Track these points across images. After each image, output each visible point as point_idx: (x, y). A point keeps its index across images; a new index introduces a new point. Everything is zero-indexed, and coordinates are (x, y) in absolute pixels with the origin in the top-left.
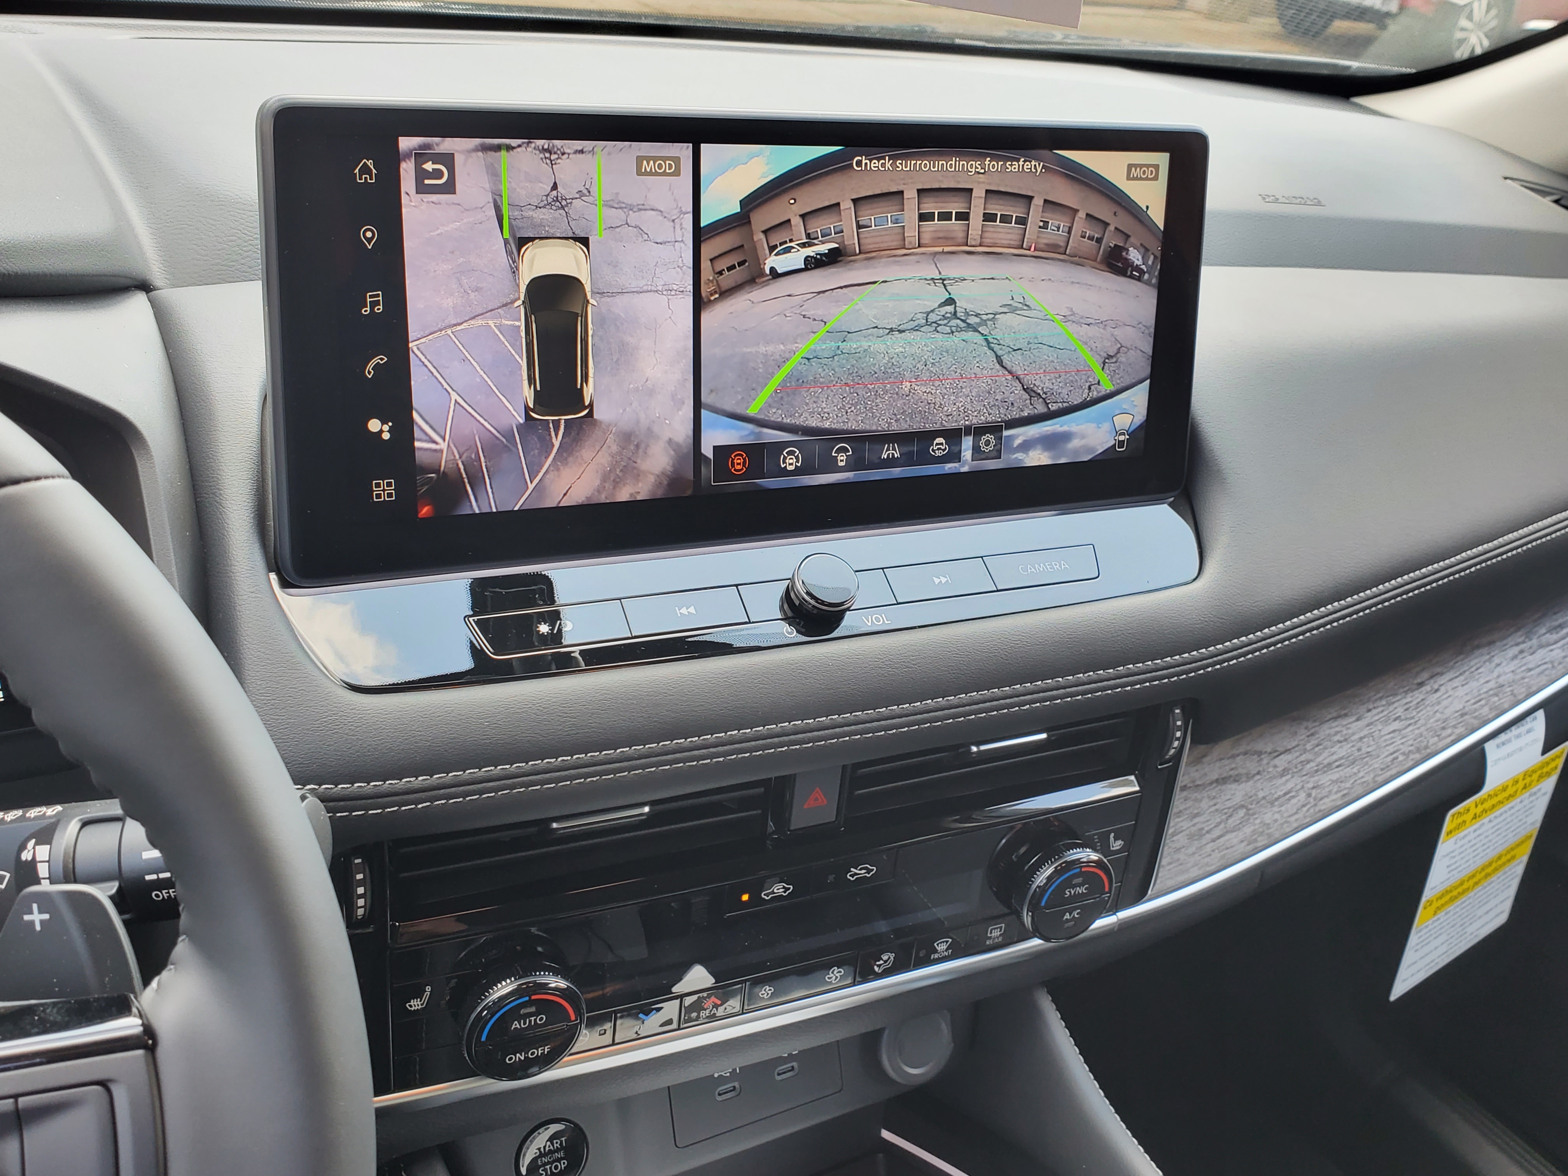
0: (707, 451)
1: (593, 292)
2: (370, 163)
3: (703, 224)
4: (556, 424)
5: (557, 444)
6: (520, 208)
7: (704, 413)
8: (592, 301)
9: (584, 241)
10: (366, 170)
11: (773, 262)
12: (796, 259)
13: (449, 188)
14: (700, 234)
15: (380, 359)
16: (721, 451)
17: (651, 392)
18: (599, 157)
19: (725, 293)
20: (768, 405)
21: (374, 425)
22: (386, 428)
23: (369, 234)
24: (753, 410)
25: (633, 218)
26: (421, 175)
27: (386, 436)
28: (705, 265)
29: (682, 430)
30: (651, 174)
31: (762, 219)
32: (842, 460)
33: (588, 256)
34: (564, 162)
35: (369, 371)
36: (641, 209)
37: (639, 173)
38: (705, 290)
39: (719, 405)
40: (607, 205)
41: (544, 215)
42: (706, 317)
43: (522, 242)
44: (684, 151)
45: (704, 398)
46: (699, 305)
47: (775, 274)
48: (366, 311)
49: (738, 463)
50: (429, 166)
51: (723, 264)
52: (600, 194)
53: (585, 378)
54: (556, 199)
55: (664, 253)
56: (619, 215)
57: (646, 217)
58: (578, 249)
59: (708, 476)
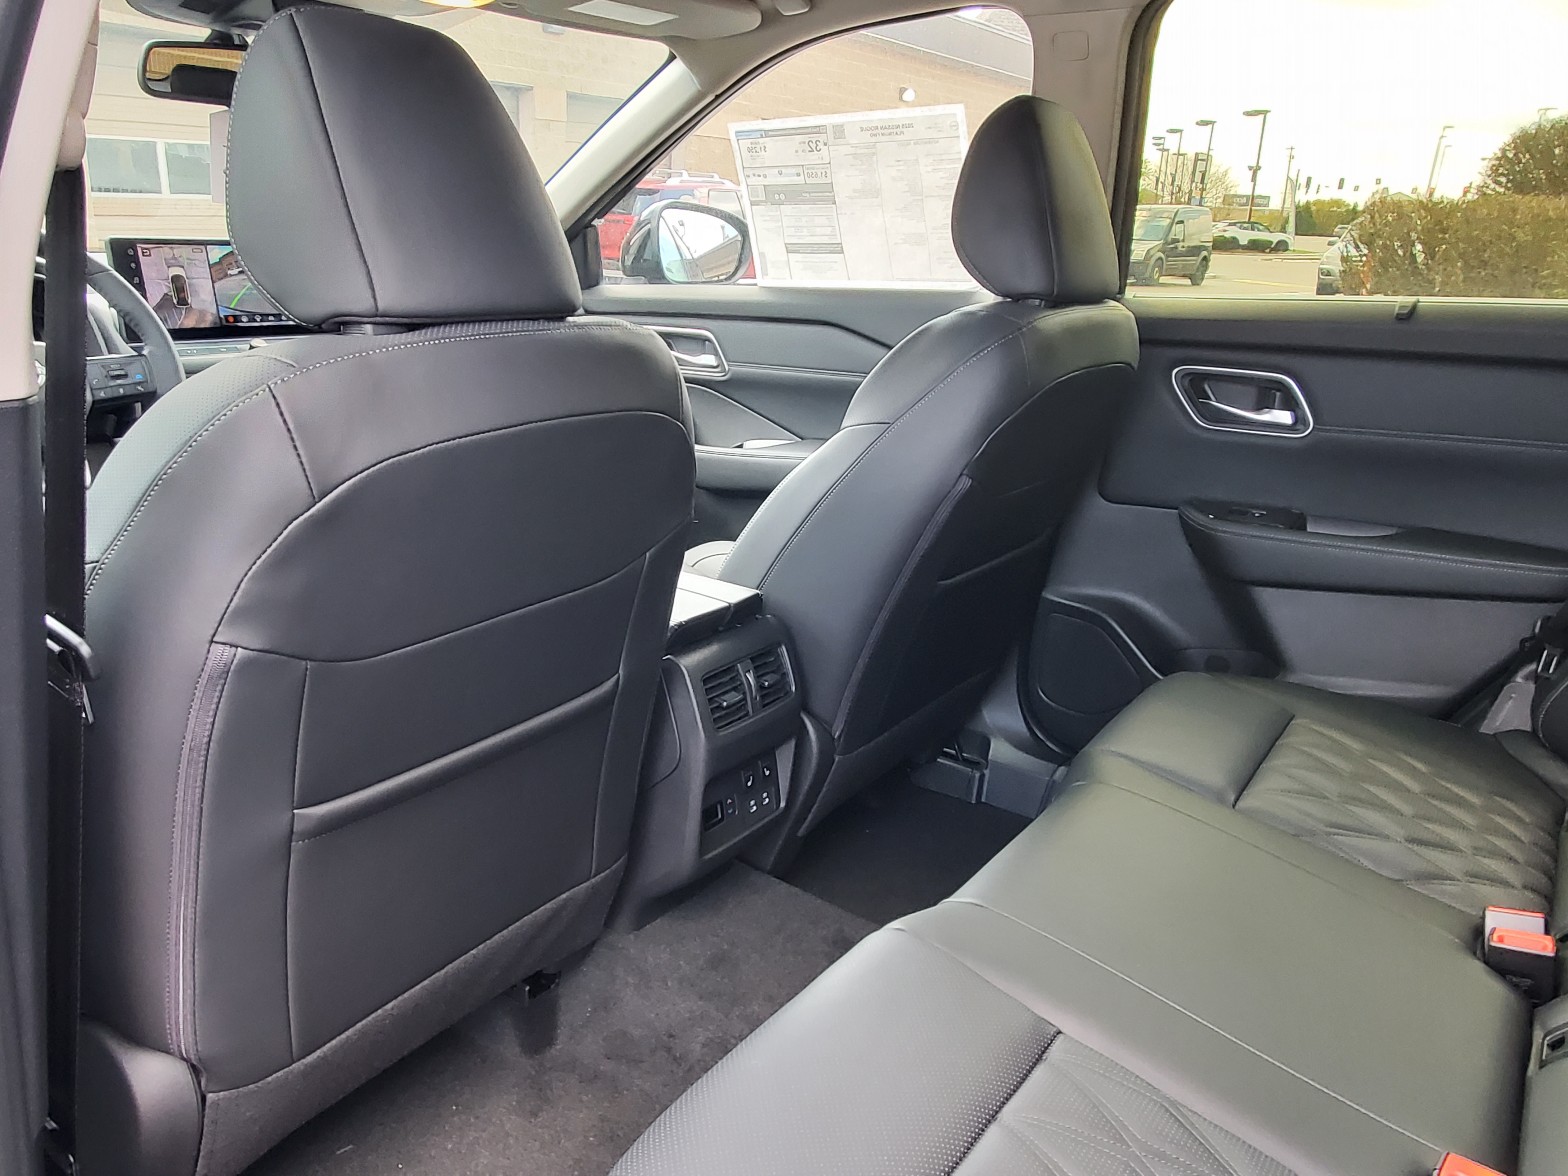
0: (222, 316)
2: (132, 250)
3: (211, 263)
4: (182, 308)
5: (183, 313)
6: (166, 260)
7: (219, 307)
8: (187, 280)
9: (182, 267)
10: (131, 252)
11: (229, 272)
12: (236, 271)
13: (150, 255)
14: (210, 266)
16: (226, 317)
17: (204, 302)
18: (184, 250)
19: (219, 279)
20: (236, 305)
23: (133, 265)
24: (232, 306)
25: (193, 262)
26: (143, 253)
28: (213, 273)
29: (214, 311)
30: (196, 253)
31: (226, 262)
32: (258, 320)
33: (184, 270)
34: (175, 250)
36: (194, 260)
37: (194, 253)
38: (214, 279)
39: (223, 305)
40: (187, 259)
41: (173, 261)
42: (215, 285)
43: (169, 267)
44: (203, 247)
45: (218, 303)
46: (213, 282)
47: (231, 275)
48: (135, 282)
49: (231, 319)
50: (145, 251)
51: (217, 273)
52: (184, 256)
53: (188, 298)
54: (174, 258)
55: (203, 270)
56: (189, 261)
57: (196, 262)
58: (182, 269)
59: (224, 322)
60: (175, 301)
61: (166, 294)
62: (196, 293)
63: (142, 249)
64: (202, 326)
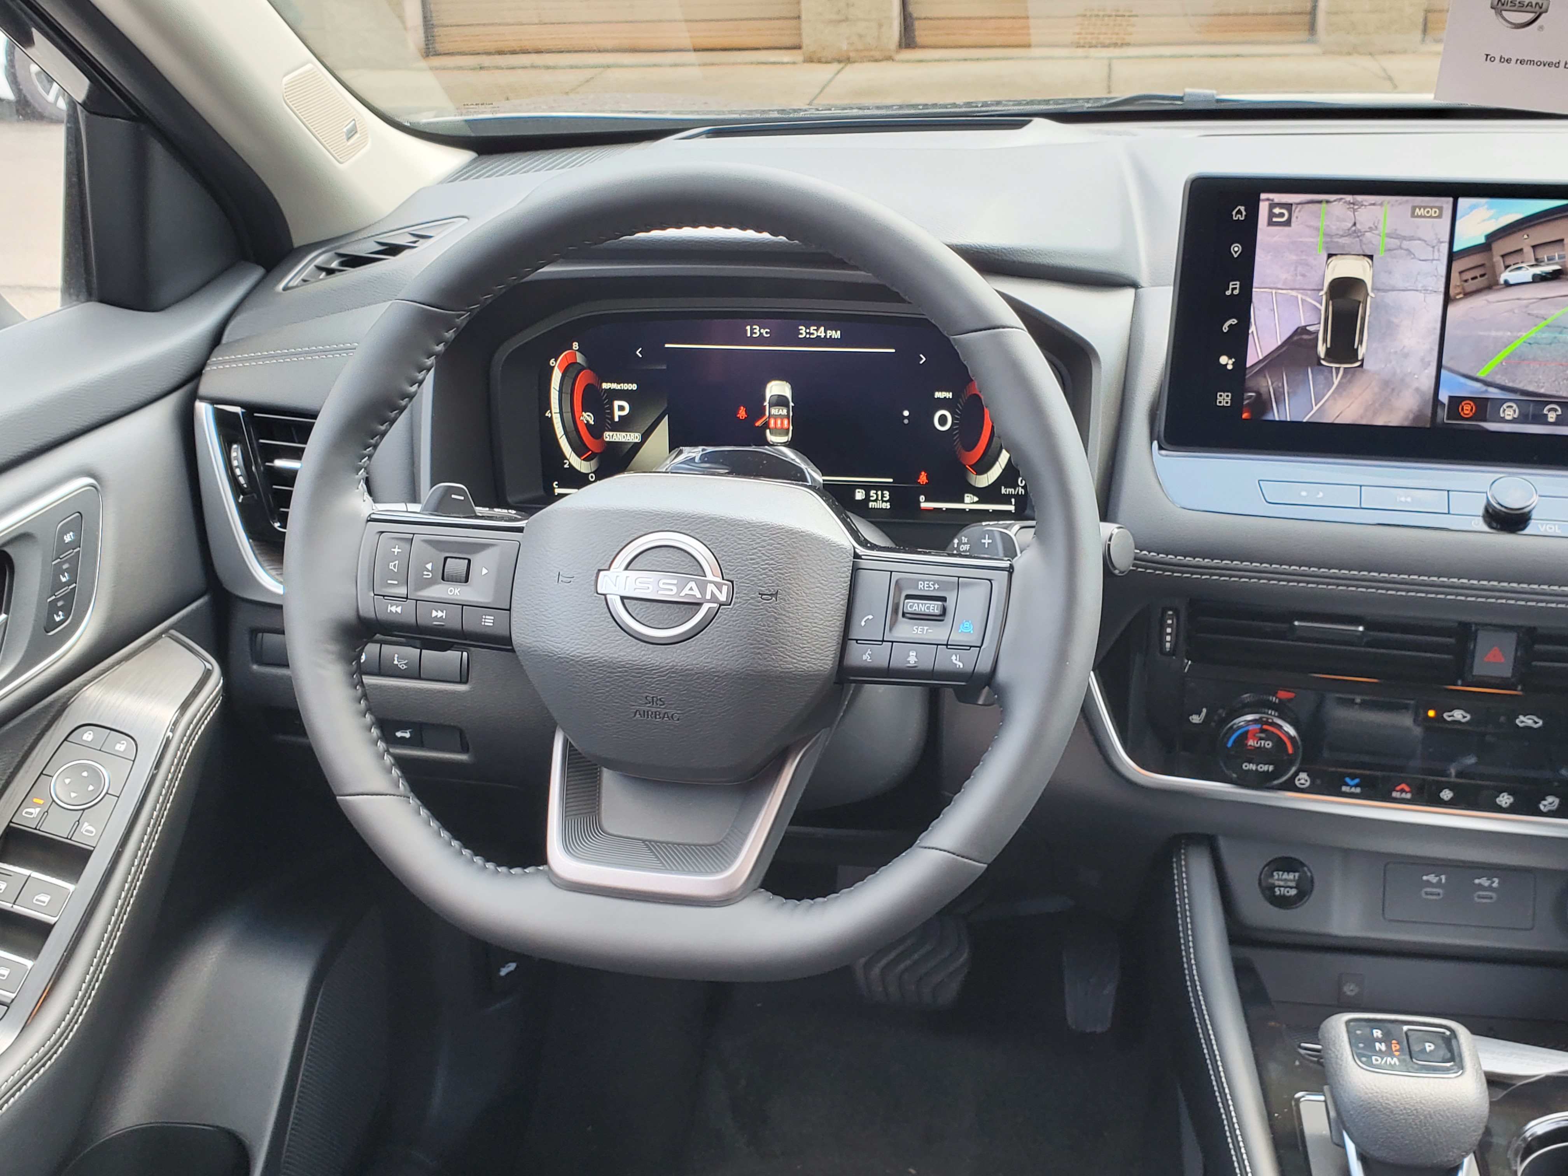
0: (1444, 397)
1: (1373, 289)
2: (1242, 208)
3: (1456, 248)
4: (1338, 369)
5: (1336, 382)
6: (1331, 236)
7: (1443, 372)
8: (1371, 294)
9: (1371, 257)
10: (1239, 212)
11: (1507, 276)
12: (1525, 275)
13: (1288, 223)
14: (1452, 256)
15: (1233, 321)
16: (1456, 401)
17: (1406, 356)
18: (1386, 207)
19: (1467, 295)
20: (1496, 370)
21: (1224, 360)
22: (1231, 362)
23: (1236, 249)
24: (1483, 373)
25: (1405, 244)
26: (1271, 215)
27: (1230, 367)
28: (1455, 275)
29: (1427, 382)
30: (1421, 216)
31: (1501, 247)
32: (1552, 417)
33: (1372, 266)
34: (1362, 210)
35: (1225, 328)
36: (1412, 239)
37: (1413, 215)
38: (1452, 292)
39: (1456, 368)
40: (1388, 236)
41: (1347, 240)
42: (1451, 309)
43: (1330, 256)
44: (1446, 203)
45: (1445, 362)
46: (1447, 300)
47: (1508, 284)
48: (1228, 293)
49: (1467, 409)
50: (1277, 211)
51: (1468, 275)
52: (1384, 229)
53: (1361, 342)
54: (1354, 232)
55: (1426, 267)
56: (1396, 242)
57: (1415, 245)
58: (1366, 262)
59: (1443, 415)
60: (1321, 350)
61: (1302, 330)
62: (1389, 330)
63: (1273, 206)
64: (1380, 421)
